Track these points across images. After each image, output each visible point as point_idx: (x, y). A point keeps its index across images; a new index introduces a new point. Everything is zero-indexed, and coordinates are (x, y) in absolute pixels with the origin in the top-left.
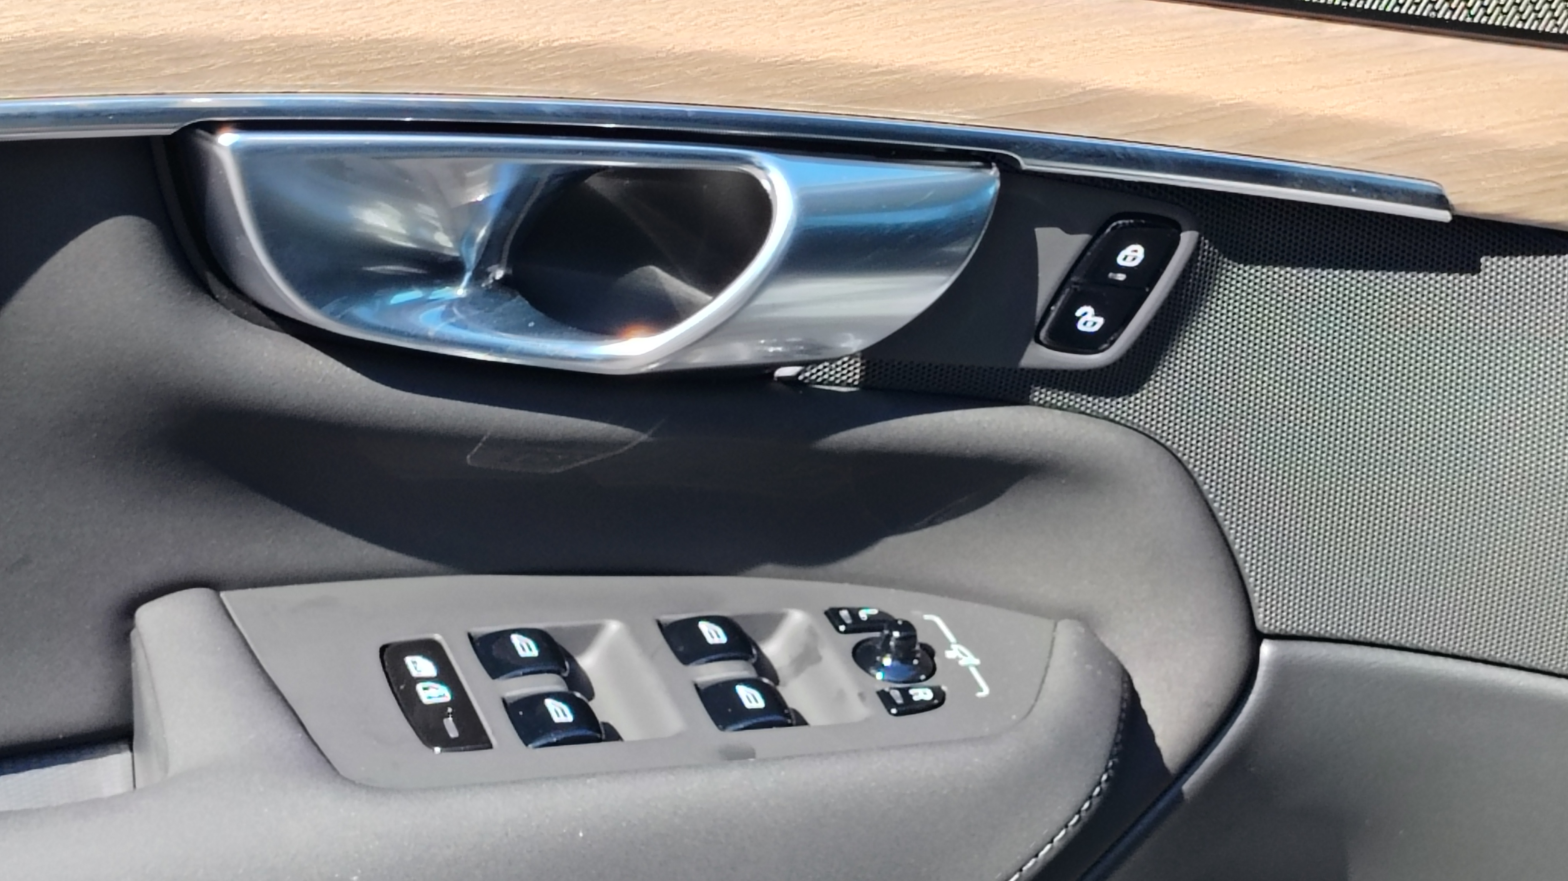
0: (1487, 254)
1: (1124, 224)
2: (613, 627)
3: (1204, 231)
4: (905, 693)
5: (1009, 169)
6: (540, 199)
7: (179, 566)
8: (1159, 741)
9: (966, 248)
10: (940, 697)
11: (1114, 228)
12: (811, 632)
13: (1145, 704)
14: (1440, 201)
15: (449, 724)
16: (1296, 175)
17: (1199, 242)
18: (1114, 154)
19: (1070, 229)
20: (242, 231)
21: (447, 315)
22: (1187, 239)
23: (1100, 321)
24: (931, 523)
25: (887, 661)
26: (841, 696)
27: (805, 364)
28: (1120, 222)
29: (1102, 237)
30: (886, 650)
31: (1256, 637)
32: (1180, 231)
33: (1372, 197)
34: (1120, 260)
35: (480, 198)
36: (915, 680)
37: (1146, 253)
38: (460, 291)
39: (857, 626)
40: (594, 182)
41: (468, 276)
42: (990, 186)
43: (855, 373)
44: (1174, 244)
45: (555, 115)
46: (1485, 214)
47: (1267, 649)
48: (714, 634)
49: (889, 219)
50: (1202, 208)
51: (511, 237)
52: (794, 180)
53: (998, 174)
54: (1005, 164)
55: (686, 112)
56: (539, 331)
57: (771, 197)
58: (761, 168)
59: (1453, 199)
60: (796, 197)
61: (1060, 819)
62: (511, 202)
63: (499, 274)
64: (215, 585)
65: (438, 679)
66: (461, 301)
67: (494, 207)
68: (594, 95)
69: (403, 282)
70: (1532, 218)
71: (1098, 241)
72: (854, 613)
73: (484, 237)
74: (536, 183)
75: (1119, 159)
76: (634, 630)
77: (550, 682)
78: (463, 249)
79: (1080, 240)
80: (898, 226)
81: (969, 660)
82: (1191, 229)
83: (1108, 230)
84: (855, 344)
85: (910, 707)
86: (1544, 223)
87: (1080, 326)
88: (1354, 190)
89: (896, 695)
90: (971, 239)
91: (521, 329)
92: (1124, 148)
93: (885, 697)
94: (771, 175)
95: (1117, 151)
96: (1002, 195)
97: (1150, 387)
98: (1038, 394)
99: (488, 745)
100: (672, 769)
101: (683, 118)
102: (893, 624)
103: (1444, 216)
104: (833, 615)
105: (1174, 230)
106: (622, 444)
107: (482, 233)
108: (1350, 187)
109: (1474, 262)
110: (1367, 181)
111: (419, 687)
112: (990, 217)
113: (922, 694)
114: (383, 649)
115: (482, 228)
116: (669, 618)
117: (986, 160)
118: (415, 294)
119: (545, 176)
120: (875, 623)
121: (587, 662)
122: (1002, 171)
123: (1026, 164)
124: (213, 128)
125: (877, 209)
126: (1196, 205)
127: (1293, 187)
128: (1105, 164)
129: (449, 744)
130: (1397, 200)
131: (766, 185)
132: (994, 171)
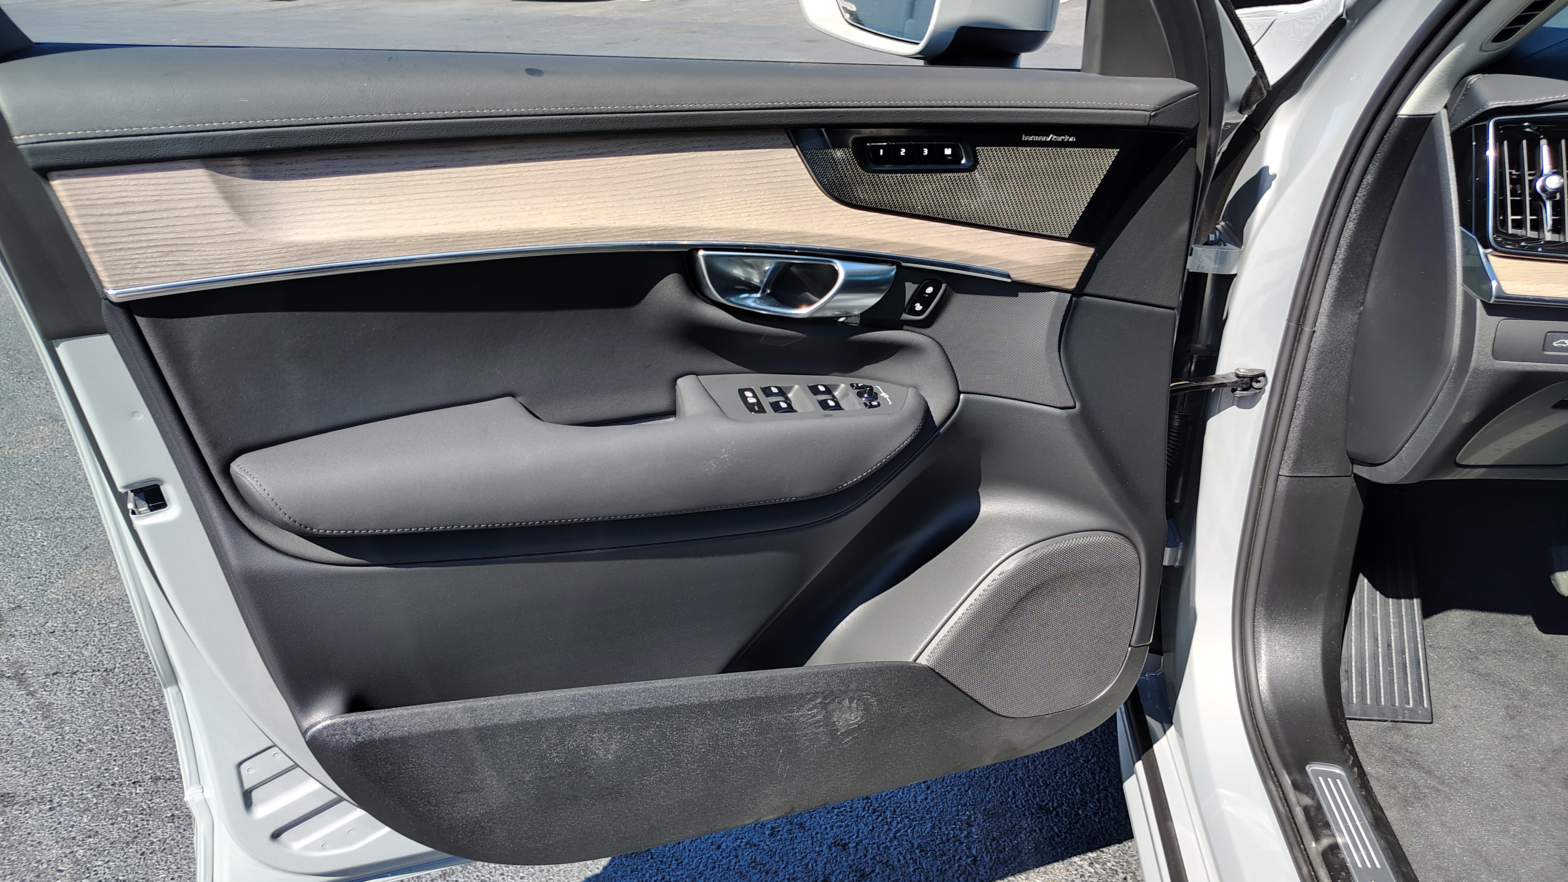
0: (1021, 292)
1: (928, 282)
2: (797, 386)
3: (948, 284)
4: (870, 403)
5: (899, 266)
6: (779, 271)
7: (688, 369)
8: (934, 419)
9: (886, 287)
10: (879, 404)
11: (925, 283)
12: (846, 389)
13: (931, 409)
14: (1009, 276)
15: (756, 407)
17: (947, 287)
19: (914, 283)
20: (704, 277)
21: (755, 302)
22: (944, 286)
23: (921, 307)
24: (877, 362)
25: (866, 396)
26: (854, 404)
27: (847, 317)
28: (926, 281)
30: (865, 393)
31: (960, 393)
32: (942, 284)
34: (927, 291)
35: (766, 269)
36: (873, 401)
37: (933, 289)
38: (759, 295)
39: (858, 388)
40: (793, 269)
41: (761, 291)
42: (894, 270)
43: (858, 320)
44: (941, 287)
45: (783, 248)
46: (1020, 281)
47: (962, 396)
48: (822, 388)
50: (946, 278)
51: (772, 282)
52: (844, 267)
54: (898, 264)
55: (817, 248)
56: (779, 306)
57: (838, 272)
58: (836, 264)
59: (1012, 276)
60: (844, 272)
61: (910, 434)
62: (773, 271)
63: (769, 291)
64: (697, 374)
65: (753, 397)
66: (758, 298)
67: (768, 274)
68: (794, 243)
69: (744, 292)
70: (1032, 282)
71: (921, 286)
72: (857, 384)
74: (780, 267)
75: (927, 263)
76: (801, 387)
77: (782, 398)
78: (760, 283)
79: (916, 286)
80: (870, 281)
81: (886, 396)
82: (945, 283)
83: (923, 283)
84: (857, 312)
85: (871, 406)
86: (1036, 283)
87: (916, 309)
88: (987, 273)
89: (868, 404)
90: (888, 285)
91: (774, 306)
93: (865, 404)
94: (838, 266)
96: (897, 273)
97: (934, 327)
98: (905, 327)
99: (765, 412)
100: (812, 418)
102: (867, 386)
103: (1009, 280)
104: (852, 385)
105: (940, 283)
106: (799, 338)
107: (765, 280)
109: (1017, 295)
111: (748, 399)
112: (893, 279)
113: (875, 403)
114: (739, 390)
115: (765, 278)
116: (810, 385)
117: (893, 263)
118: (746, 295)
119: (782, 265)
120: (862, 387)
121: (790, 395)
122: (896, 265)
123: (903, 264)
124: (698, 250)
127: (971, 272)
128: (924, 265)
129: (756, 412)
130: (998, 276)
131: (836, 268)
132: (895, 267)
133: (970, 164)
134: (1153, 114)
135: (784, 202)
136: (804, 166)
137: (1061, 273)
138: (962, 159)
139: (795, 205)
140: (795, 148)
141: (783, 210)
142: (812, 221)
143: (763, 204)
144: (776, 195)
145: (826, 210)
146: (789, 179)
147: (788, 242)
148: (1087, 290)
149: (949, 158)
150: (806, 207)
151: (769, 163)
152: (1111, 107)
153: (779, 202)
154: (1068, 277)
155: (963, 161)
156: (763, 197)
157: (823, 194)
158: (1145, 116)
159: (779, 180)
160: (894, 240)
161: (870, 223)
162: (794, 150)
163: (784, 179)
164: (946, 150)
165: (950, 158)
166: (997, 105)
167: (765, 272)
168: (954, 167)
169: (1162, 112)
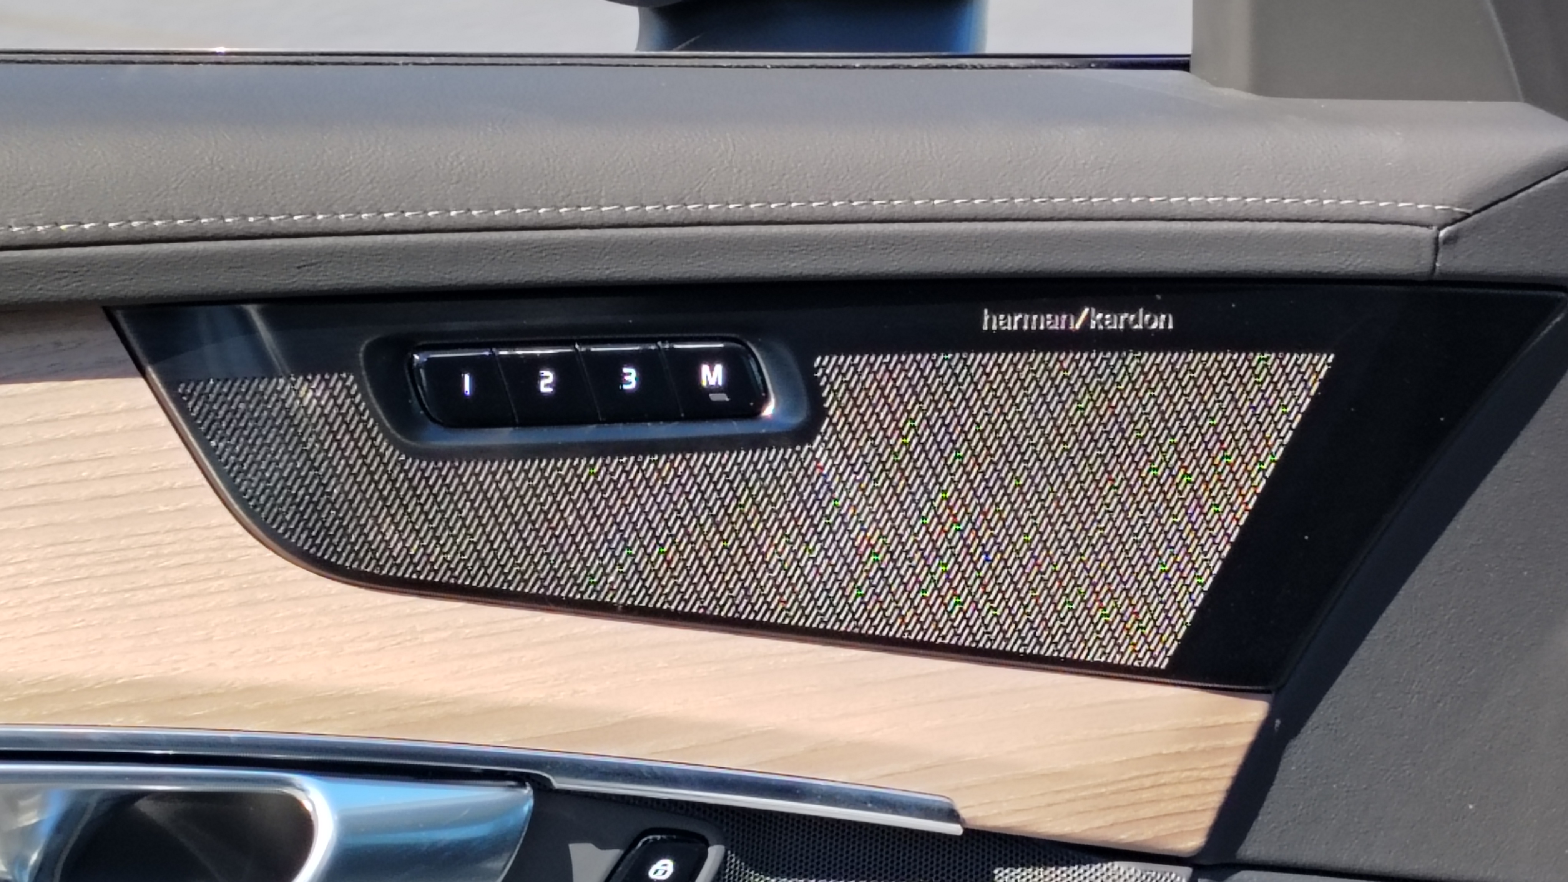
0: (1000, 866)
1: (655, 839)
3: (731, 845)
5: (542, 788)
6: (90, 822)
9: (502, 864)
11: (644, 843)
14: (952, 815)
16: (815, 791)
17: (726, 856)
18: (640, 772)
19: (603, 844)
22: (715, 853)
28: (651, 837)
29: (633, 852)
32: (708, 845)
33: (887, 812)
34: (651, 874)
35: (34, 821)
37: (675, 867)
40: (144, 806)
42: (524, 804)
44: (703, 857)
45: (103, 742)
46: (995, 827)
49: (425, 837)
50: (727, 824)
51: (64, 857)
52: (334, 801)
53: (531, 793)
54: (539, 784)
55: (228, 738)
57: (313, 818)
58: (302, 790)
59: (964, 813)
60: (336, 818)
62: (63, 825)
67: (45, 831)
68: (140, 723)
70: (1039, 831)
71: (629, 856)
73: (36, 861)
74: (84, 810)
75: (647, 778)
78: (16, 872)
79: (611, 855)
80: (433, 844)
82: (718, 844)
83: (640, 844)
86: (1053, 836)
88: (870, 805)
90: (506, 856)
92: (651, 768)
94: (311, 796)
95: (644, 770)
96: (536, 813)
101: (226, 743)
103: (956, 829)
105: (703, 845)
107: (34, 858)
108: (865, 803)
109: (988, 873)
110: (882, 797)
112: (524, 834)
115: (33, 853)
117: (521, 780)
119: (93, 801)
122: (533, 788)
123: (559, 783)
125: (415, 828)
126: (722, 821)
127: (812, 802)
128: (633, 782)
130: (910, 815)
131: (308, 806)
132: (527, 791)
133: (796, 420)
134: (1442, 233)
135: (105, 570)
136: (178, 441)
137: (1146, 795)
138: (765, 400)
139: (144, 581)
140: (143, 374)
141: (99, 601)
142: (208, 639)
143: (24, 581)
144: (73, 549)
145: (261, 595)
146: (120, 488)
147: (118, 720)
148: (1250, 849)
149: (714, 397)
150: (188, 589)
151: (46, 433)
152: (1294, 211)
153: (83, 573)
154: (1171, 807)
155: (769, 410)
156: (23, 556)
157: (251, 540)
158: (1417, 242)
159: (84, 493)
160: (520, 696)
161: (427, 638)
162: (141, 382)
163: (104, 488)
164: (705, 369)
165: (724, 397)
166: (885, 213)
167: (28, 833)
168: (735, 428)
169: (1475, 228)
